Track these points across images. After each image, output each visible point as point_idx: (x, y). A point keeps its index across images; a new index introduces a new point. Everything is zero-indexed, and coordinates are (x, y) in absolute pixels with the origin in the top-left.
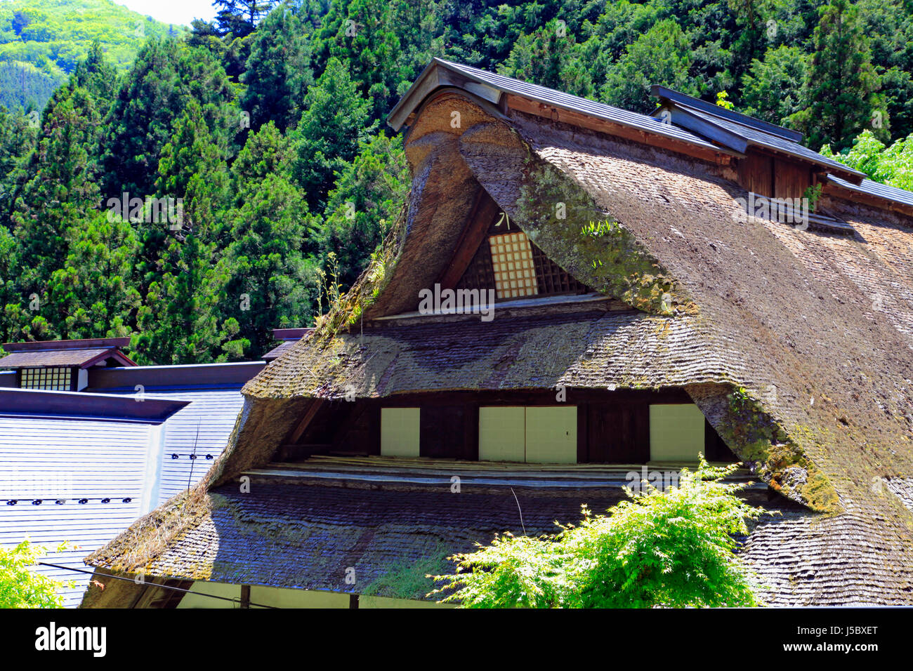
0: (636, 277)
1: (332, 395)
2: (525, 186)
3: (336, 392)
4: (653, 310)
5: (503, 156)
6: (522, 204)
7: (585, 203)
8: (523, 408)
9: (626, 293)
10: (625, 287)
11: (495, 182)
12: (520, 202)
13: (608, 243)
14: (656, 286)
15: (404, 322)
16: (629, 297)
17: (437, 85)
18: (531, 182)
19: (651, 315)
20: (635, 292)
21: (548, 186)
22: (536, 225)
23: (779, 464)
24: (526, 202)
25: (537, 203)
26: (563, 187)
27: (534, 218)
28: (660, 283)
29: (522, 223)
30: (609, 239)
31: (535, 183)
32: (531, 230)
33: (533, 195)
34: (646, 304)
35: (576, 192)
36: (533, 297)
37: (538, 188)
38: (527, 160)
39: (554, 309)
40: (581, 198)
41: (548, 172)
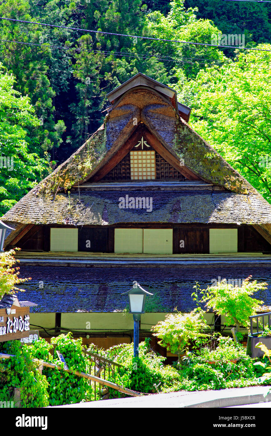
0: (228, 177)
1: (76, 223)
2: (176, 134)
4: (239, 191)
5: (167, 120)
7: (201, 144)
9: (226, 184)
10: (225, 182)
11: (163, 131)
12: (174, 141)
13: (214, 162)
14: (237, 181)
16: (228, 186)
17: (140, 85)
18: (179, 133)
19: (238, 193)
20: (229, 184)
21: (185, 136)
22: (182, 152)
24: (177, 142)
25: (181, 143)
26: (192, 136)
27: (181, 149)
28: (239, 181)
29: (176, 150)
30: (214, 160)
32: (180, 154)
33: (180, 138)
34: (235, 189)
35: (197, 139)
37: (181, 135)
38: (177, 123)
39: (185, 188)
40: (199, 141)
41: (185, 129)
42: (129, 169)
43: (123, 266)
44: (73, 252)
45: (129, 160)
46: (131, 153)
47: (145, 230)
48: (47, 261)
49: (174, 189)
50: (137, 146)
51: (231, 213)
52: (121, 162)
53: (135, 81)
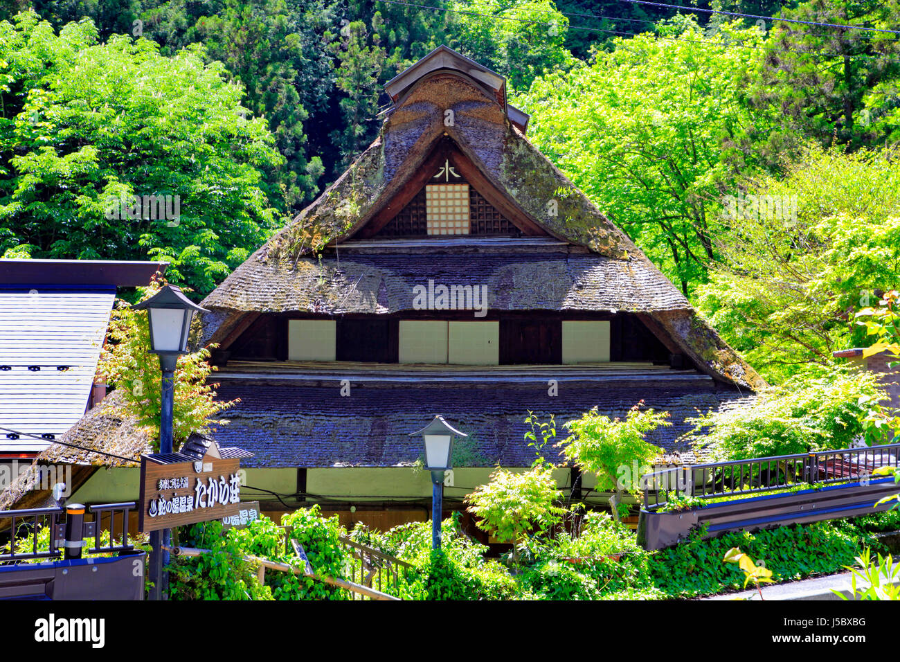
0: (595, 230)
1: (332, 311)
2: (505, 155)
3: (335, 308)
4: (613, 255)
5: (489, 129)
6: (503, 168)
7: (548, 172)
8: (445, 322)
9: (592, 242)
10: (589, 238)
11: (483, 148)
12: (502, 166)
13: (570, 204)
14: (610, 237)
15: (367, 251)
16: (594, 245)
17: (442, 66)
18: (510, 153)
19: (612, 258)
20: (597, 241)
21: (521, 157)
22: (515, 185)
23: (726, 363)
24: (506, 167)
25: (514, 169)
26: (533, 158)
27: (513, 180)
28: (613, 236)
29: (505, 183)
30: (571, 201)
31: (511, 153)
32: (512, 189)
33: (512, 162)
34: (607, 251)
35: (541, 163)
36: (463, 236)
37: (514, 157)
38: (507, 134)
40: (545, 167)
41: (521, 145)
42: (425, 215)
43: (413, 386)
44: (326, 362)
45: (424, 201)
46: (428, 188)
47: (451, 323)
48: (282, 377)
49: (501, 251)
50: (437, 176)
51: (601, 293)
52: (410, 204)
53: (434, 59)
